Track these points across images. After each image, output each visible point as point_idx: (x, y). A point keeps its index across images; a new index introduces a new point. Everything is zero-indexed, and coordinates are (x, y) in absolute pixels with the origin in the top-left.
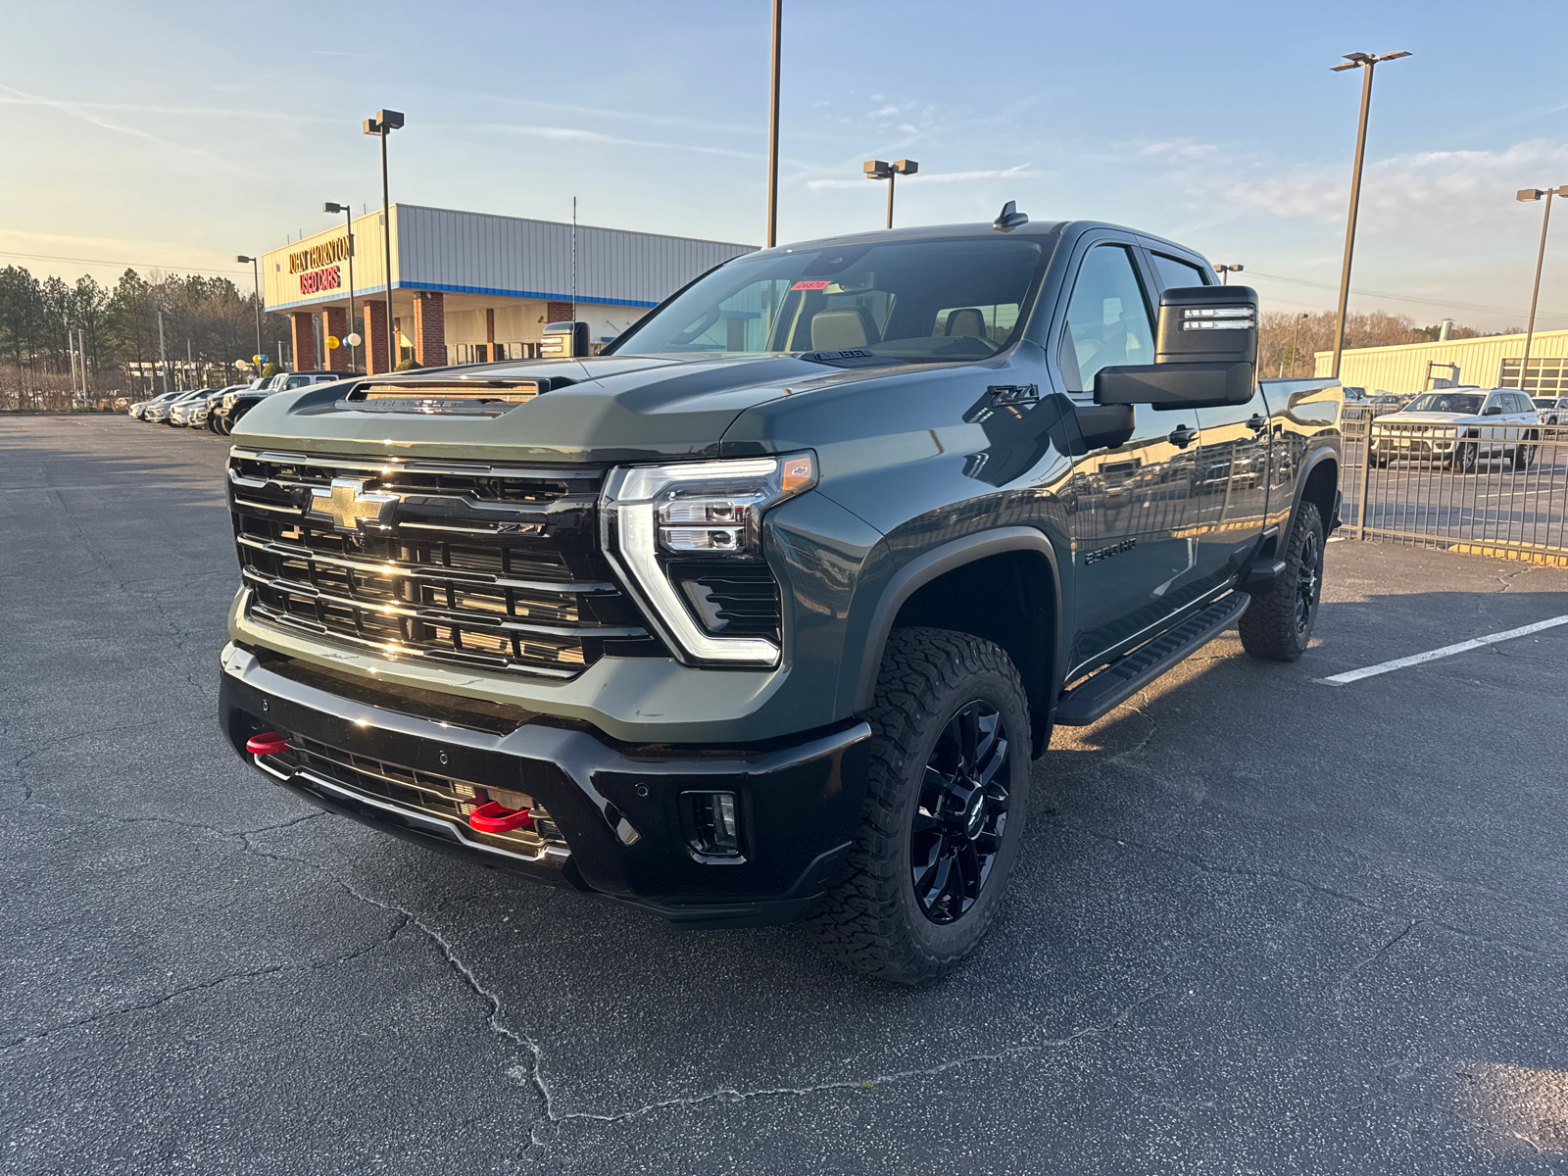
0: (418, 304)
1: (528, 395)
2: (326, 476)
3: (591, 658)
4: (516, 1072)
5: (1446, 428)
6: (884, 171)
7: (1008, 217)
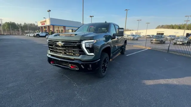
0: (52, 26)
1: (74, 35)
2: (58, 41)
3: (80, 55)
4: (74, 85)
5: (132, 37)
6: (91, 17)
7: (106, 22)
